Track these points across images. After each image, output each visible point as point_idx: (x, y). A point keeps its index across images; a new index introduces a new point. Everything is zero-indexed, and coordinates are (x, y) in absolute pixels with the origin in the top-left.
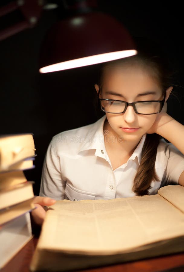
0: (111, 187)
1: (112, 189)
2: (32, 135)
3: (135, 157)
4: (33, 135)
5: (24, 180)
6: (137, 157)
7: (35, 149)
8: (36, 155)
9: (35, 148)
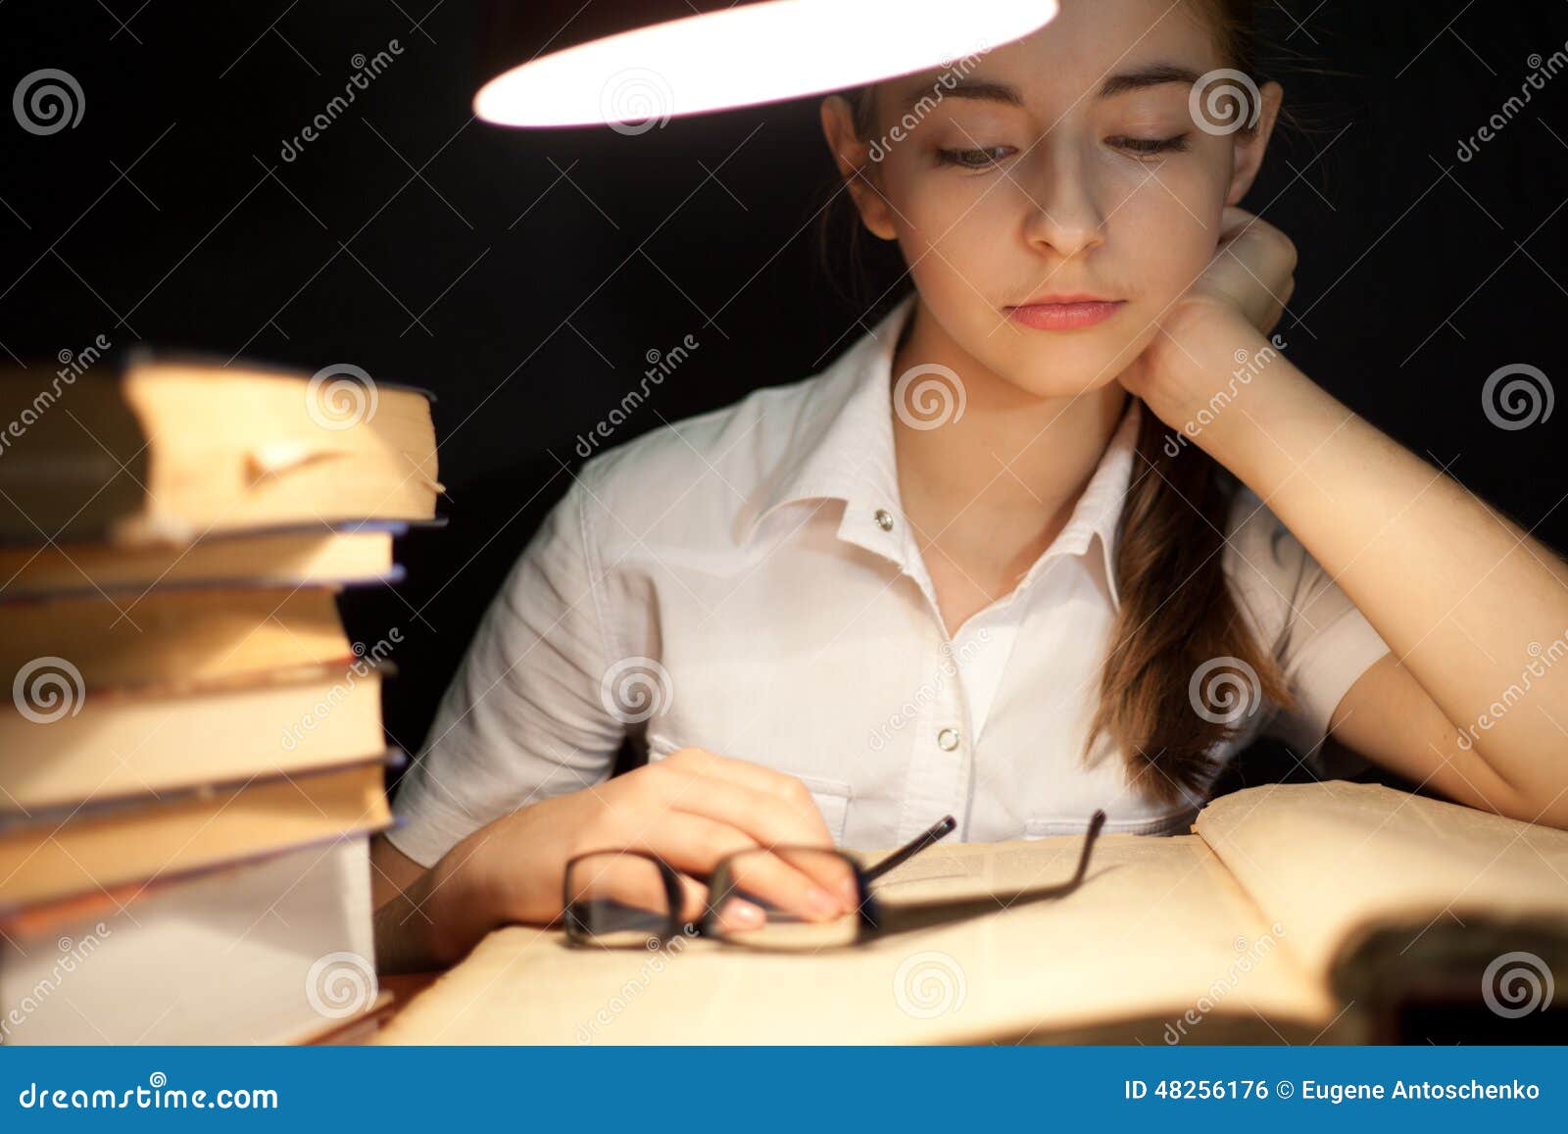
0: (946, 735)
1: (951, 749)
2: (427, 397)
3: (1087, 538)
4: (434, 398)
5: (337, 646)
6: (1096, 540)
7: (441, 489)
8: (444, 523)
9: (441, 479)
